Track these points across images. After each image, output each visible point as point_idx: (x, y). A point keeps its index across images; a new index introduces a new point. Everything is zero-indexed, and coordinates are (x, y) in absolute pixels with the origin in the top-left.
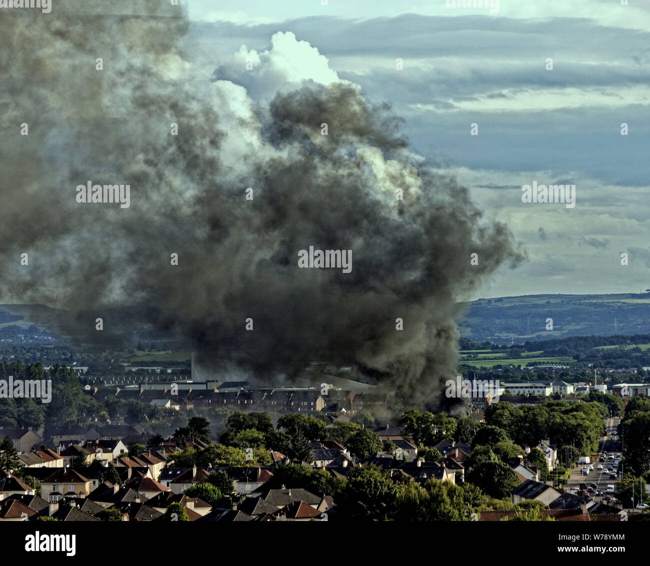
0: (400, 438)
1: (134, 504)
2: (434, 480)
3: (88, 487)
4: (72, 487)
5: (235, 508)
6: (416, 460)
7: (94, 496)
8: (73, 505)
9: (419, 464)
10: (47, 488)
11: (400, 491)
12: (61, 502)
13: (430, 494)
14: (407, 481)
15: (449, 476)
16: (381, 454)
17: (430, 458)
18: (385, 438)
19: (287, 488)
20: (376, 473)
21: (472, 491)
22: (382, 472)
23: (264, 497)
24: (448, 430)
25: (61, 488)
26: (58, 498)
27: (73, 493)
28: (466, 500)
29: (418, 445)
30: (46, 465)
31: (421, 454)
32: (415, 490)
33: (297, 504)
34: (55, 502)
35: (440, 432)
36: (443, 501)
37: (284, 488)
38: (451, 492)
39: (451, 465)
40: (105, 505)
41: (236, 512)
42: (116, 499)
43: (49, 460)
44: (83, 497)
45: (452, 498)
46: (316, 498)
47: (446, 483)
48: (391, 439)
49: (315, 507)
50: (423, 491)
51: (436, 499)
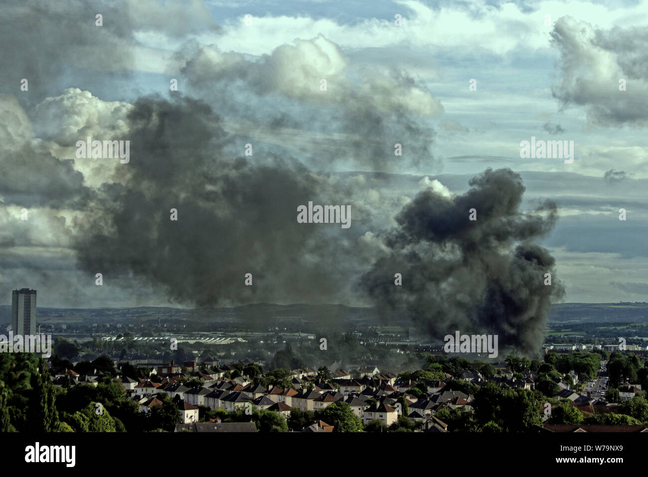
0: (505, 368)
1: (382, 397)
2: (521, 388)
3: (362, 388)
4: (354, 388)
5: (428, 399)
6: (512, 379)
7: (364, 392)
8: (355, 396)
9: (514, 381)
10: (343, 389)
11: (505, 393)
12: (349, 395)
13: (519, 394)
14: (508, 389)
15: (527, 387)
16: (496, 375)
17: (519, 378)
18: (498, 368)
19: (453, 390)
20: (494, 384)
21: (538, 394)
22: (496, 384)
23: (442, 394)
24: (527, 365)
25: (350, 389)
26: (348, 393)
27: (355, 391)
28: (536, 397)
29: (513, 372)
30: (342, 378)
31: (514, 376)
32: (512, 393)
33: (457, 398)
34: (346, 395)
35: (523, 366)
36: (525, 398)
37: (451, 390)
38: (529, 394)
39: (528, 381)
40: (369, 397)
41: (429, 402)
42: (374, 394)
43: (344, 376)
44: (359, 393)
45: (529, 397)
46: (466, 395)
47: (526, 390)
48: (501, 369)
49: (465, 400)
50: (516, 393)
51: (521, 397)
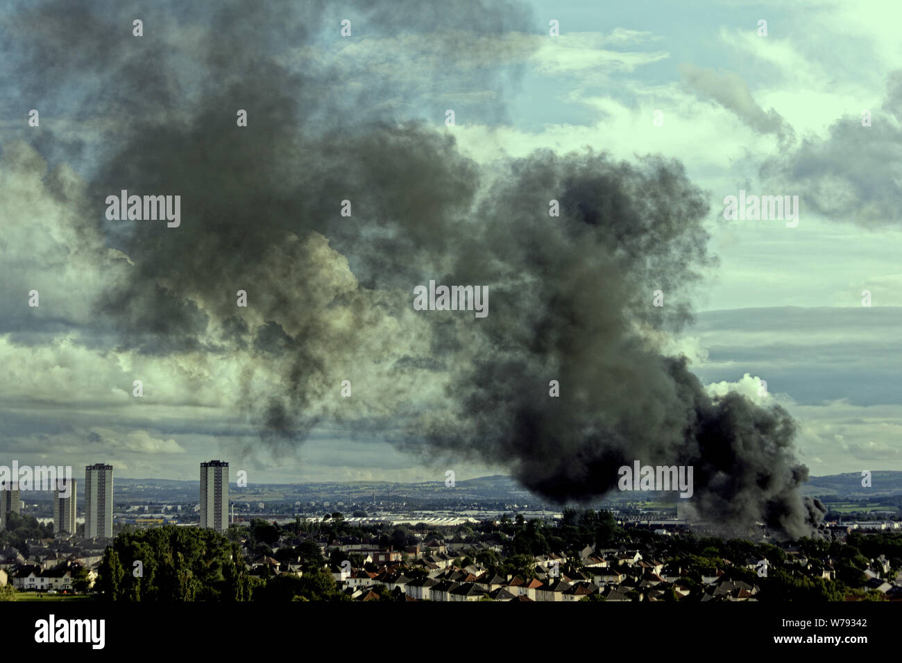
0: (797, 553)
1: (646, 588)
2: (818, 577)
3: (621, 578)
4: (611, 578)
5: (703, 591)
6: (807, 566)
7: (623, 583)
8: (612, 588)
9: (809, 568)
10: (597, 579)
11: (798, 583)
12: (605, 586)
13: (816, 585)
14: (802, 578)
15: (826, 575)
16: (787, 561)
17: (815, 565)
18: (789, 553)
19: (733, 580)
20: (784, 572)
21: (841, 584)
22: (788, 572)
23: (719, 585)
24: (825, 548)
25: (606, 579)
26: (603, 584)
27: (612, 582)
28: (837, 588)
29: (808, 557)
30: (597, 565)
31: (810, 562)
32: (806, 582)
33: (739, 589)
34: (602, 586)
35: (820, 550)
36: (823, 589)
37: (731, 580)
38: (828, 584)
39: (828, 569)
40: (630, 589)
41: (704, 594)
42: (636, 585)
43: (598, 563)
44: (618, 584)
45: (828, 588)
46: (749, 586)
47: (825, 579)
48: (792, 553)
49: (749, 591)
50: (812, 583)
51: (819, 588)
